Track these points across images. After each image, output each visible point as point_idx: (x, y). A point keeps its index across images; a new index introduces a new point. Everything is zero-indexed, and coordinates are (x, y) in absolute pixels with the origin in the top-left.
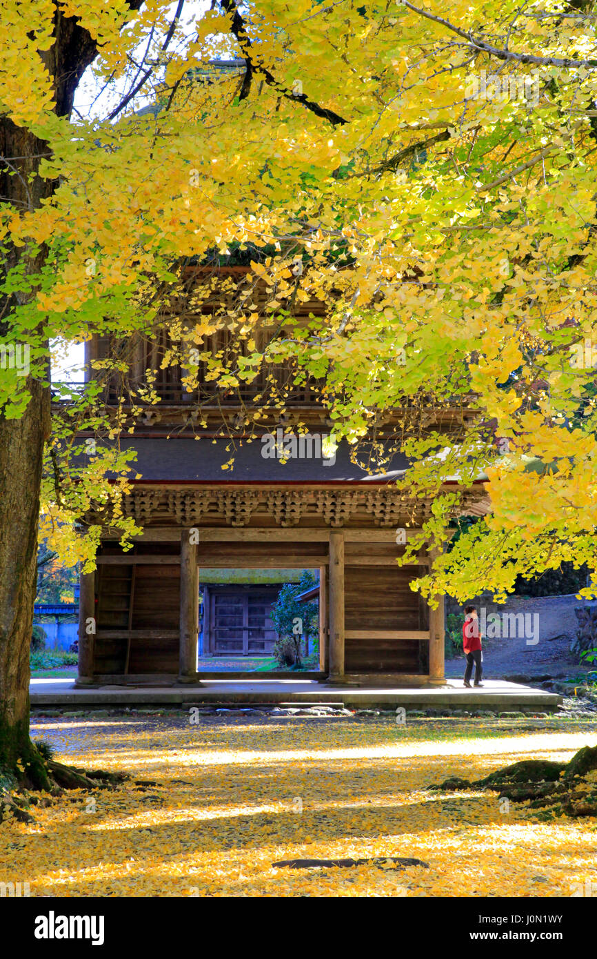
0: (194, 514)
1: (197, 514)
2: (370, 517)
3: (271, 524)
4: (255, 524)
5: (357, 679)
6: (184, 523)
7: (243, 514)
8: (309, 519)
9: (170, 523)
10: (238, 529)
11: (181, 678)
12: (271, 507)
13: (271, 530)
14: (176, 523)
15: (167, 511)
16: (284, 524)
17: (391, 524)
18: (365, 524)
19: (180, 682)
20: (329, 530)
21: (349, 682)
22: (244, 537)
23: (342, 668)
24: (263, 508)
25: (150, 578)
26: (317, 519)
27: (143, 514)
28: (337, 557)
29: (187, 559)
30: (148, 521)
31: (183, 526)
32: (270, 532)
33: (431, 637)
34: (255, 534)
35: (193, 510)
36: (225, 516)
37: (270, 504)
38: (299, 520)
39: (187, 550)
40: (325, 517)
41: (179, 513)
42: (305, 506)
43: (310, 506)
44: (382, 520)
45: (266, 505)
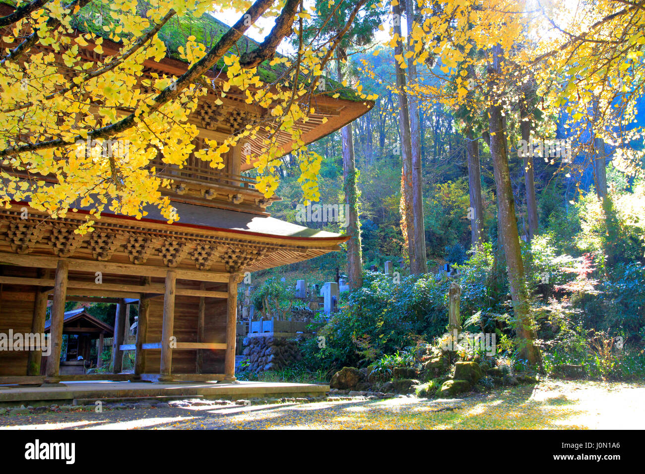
1: (72, 248)
2: (193, 262)
3: (126, 261)
4: (114, 260)
5: (179, 377)
6: (61, 254)
7: (109, 251)
8: (153, 260)
9: (49, 253)
10: (103, 263)
11: (47, 379)
12: (130, 248)
13: (126, 265)
14: (54, 254)
15: (47, 244)
16: (136, 262)
17: (208, 268)
18: (190, 267)
19: (48, 382)
20: (167, 269)
21: (174, 380)
22: (106, 270)
23: (170, 370)
24: (122, 249)
26: (158, 260)
27: (30, 243)
28: (172, 288)
30: (31, 250)
31: (60, 257)
32: (126, 267)
33: (228, 347)
34: (115, 268)
35: (71, 245)
36: (94, 252)
37: (129, 245)
38: (147, 260)
39: (63, 276)
40: (164, 259)
41: (59, 246)
42: (154, 250)
43: (156, 250)
44: (202, 264)
45: (125, 247)
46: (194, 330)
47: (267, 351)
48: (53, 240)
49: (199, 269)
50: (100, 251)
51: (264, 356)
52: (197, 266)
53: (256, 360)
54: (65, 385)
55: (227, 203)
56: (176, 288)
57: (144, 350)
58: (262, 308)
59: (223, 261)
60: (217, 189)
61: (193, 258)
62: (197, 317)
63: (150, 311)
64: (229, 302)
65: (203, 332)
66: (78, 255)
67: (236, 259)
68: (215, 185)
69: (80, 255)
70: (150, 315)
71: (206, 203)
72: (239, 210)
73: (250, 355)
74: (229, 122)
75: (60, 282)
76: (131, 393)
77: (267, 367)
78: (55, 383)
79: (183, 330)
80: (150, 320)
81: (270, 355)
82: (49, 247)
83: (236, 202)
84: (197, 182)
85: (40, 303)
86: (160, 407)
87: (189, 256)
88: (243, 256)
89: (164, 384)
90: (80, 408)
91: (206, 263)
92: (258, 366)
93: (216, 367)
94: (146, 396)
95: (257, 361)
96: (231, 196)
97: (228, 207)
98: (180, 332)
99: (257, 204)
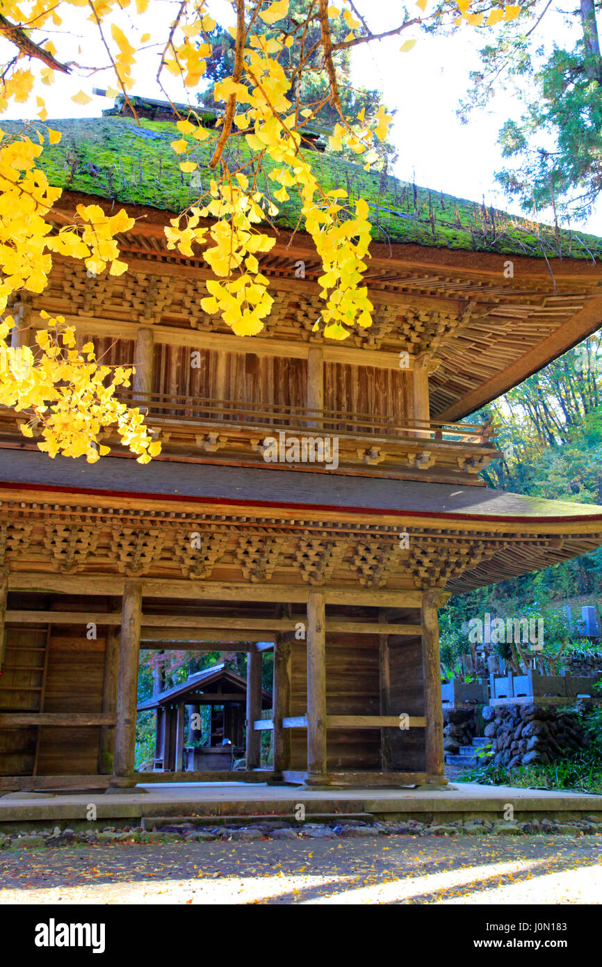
0: (143, 560)
1: (147, 560)
2: (355, 576)
3: (236, 577)
4: (217, 577)
5: (340, 778)
6: (129, 572)
7: (206, 562)
8: (283, 574)
9: (112, 571)
10: (198, 583)
11: (116, 780)
12: (241, 556)
13: (238, 585)
14: (118, 572)
15: (107, 556)
16: (254, 579)
17: (381, 584)
18: (348, 583)
19: (116, 786)
20: (308, 589)
21: (333, 783)
22: (203, 593)
23: (325, 765)
24: (228, 558)
25: (62, 652)
26: (292, 574)
27: (77, 556)
28: (318, 621)
29: (131, 619)
30: (82, 568)
31: (127, 576)
32: (237, 588)
33: (428, 723)
34: (219, 590)
35: (143, 555)
36: (182, 566)
37: (240, 551)
38: (273, 574)
39: (132, 607)
40: (302, 572)
41: (124, 558)
42: (282, 558)
43: (285, 558)
44: (370, 578)
45: (233, 554)
46: (374, 694)
47: (526, 729)
48: (114, 549)
49: (366, 587)
50: (192, 563)
51: (520, 738)
52: (362, 582)
53: (506, 745)
54: (143, 791)
55: (406, 469)
56: (327, 620)
57: (288, 730)
58: (511, 654)
59: (409, 571)
60: (385, 447)
61: (353, 568)
62: (375, 672)
63: (294, 663)
64: (424, 642)
65: (388, 696)
66: (156, 571)
67: (431, 565)
68: (380, 440)
69: (161, 571)
70: (294, 670)
71: (367, 472)
72: (429, 478)
73: (495, 736)
74: (402, 334)
75: (129, 617)
76: (242, 807)
77: (527, 757)
78: (127, 787)
79: (353, 693)
80: (293, 678)
81: (530, 737)
82: (109, 561)
83: (421, 466)
84: (348, 437)
85: (113, 654)
86: (278, 837)
87: (346, 566)
88: (443, 559)
89: (314, 790)
90: (130, 837)
91: (376, 576)
92: (511, 757)
93: (414, 759)
94: (269, 813)
95: (509, 747)
96: (412, 457)
97: (408, 475)
98: (348, 697)
99: (461, 465)
